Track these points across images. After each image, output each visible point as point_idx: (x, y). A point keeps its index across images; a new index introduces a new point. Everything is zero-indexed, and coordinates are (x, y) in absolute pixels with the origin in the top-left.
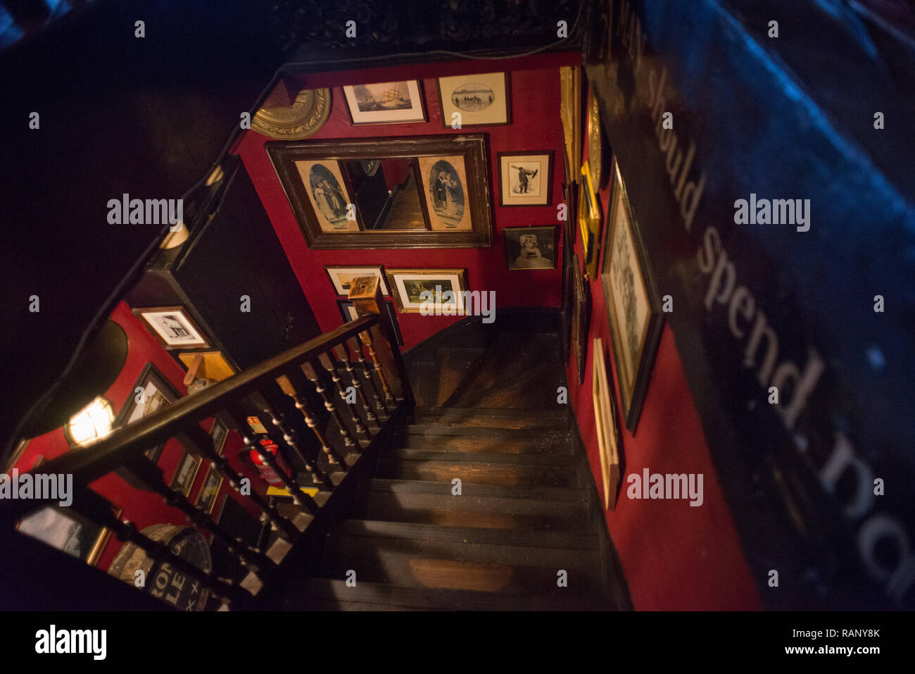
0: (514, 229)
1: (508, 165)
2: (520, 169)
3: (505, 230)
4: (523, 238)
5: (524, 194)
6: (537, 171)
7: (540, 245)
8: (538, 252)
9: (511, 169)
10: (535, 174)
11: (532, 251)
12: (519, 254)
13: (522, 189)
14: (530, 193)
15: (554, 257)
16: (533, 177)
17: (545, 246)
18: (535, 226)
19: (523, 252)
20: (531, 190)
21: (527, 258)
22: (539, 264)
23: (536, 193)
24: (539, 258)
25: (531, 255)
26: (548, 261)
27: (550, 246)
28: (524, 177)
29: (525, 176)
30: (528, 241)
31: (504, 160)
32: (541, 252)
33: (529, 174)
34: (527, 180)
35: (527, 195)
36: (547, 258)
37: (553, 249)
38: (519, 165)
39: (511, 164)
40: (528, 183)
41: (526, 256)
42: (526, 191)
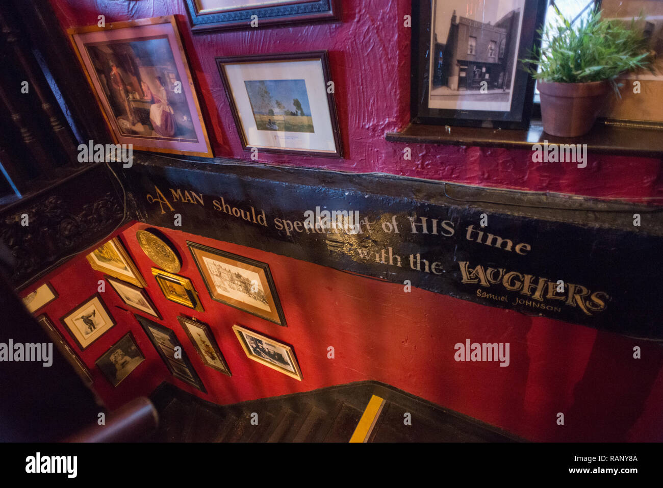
0: (103, 357)
1: (72, 321)
2: (82, 317)
3: (96, 362)
4: (112, 358)
5: (95, 331)
6: (94, 311)
7: (126, 353)
8: (127, 358)
9: (76, 322)
10: (94, 313)
11: (123, 361)
12: (116, 370)
13: (91, 329)
14: (98, 327)
15: (139, 352)
16: (94, 316)
17: (129, 350)
18: (115, 344)
19: (118, 367)
20: (97, 325)
21: (123, 368)
22: (133, 364)
23: (103, 323)
24: (130, 362)
25: (124, 365)
26: (137, 358)
27: (133, 348)
28: (88, 321)
29: (88, 319)
30: (117, 357)
31: (68, 320)
32: (129, 356)
33: (91, 316)
34: (92, 321)
35: (96, 330)
36: (136, 356)
37: (136, 348)
38: (80, 316)
39: (74, 320)
40: (93, 322)
41: (121, 367)
42: (94, 328)
